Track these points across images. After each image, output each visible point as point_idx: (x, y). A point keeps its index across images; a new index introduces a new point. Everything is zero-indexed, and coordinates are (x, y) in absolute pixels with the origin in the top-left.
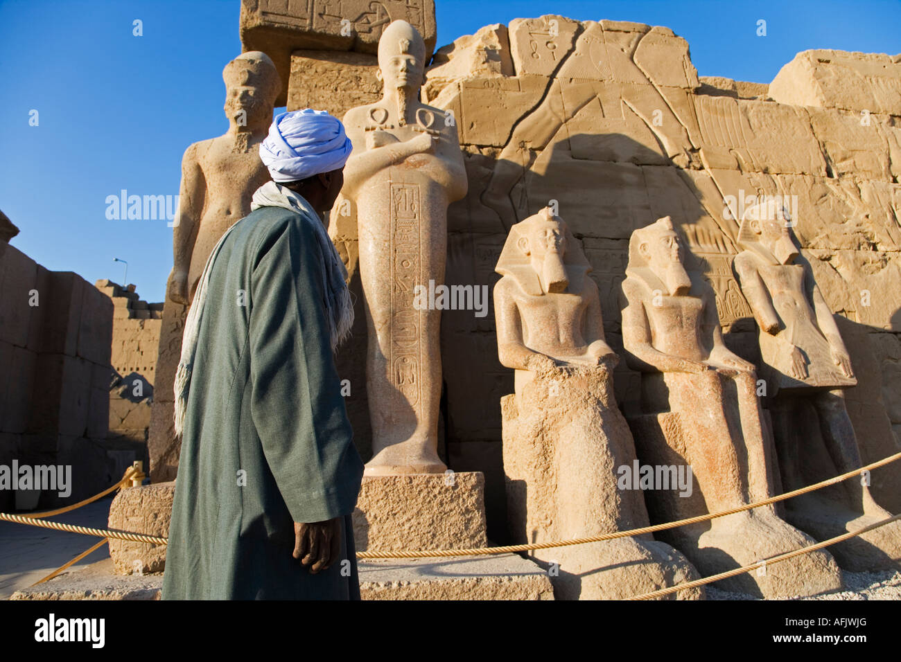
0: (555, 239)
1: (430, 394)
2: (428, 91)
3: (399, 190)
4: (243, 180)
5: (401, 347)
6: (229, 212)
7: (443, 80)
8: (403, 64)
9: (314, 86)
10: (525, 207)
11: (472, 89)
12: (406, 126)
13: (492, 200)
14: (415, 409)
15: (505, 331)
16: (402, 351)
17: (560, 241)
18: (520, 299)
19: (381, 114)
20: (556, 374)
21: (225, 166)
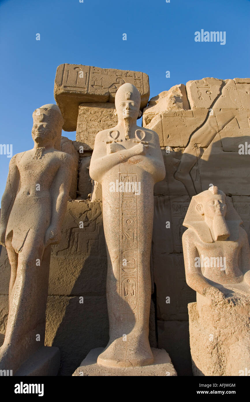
0: (220, 206)
1: (143, 302)
2: (146, 119)
3: (125, 177)
4: (38, 175)
5: (127, 273)
6: (29, 193)
7: (153, 114)
8: (127, 105)
9: (90, 120)
10: (199, 180)
11: (168, 117)
12: (129, 139)
13: (180, 177)
14: (134, 312)
15: (189, 265)
16: (127, 275)
17: (223, 207)
18: (199, 244)
19: (115, 134)
20: (225, 304)
21: (28, 167)
